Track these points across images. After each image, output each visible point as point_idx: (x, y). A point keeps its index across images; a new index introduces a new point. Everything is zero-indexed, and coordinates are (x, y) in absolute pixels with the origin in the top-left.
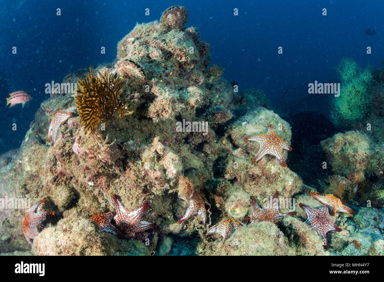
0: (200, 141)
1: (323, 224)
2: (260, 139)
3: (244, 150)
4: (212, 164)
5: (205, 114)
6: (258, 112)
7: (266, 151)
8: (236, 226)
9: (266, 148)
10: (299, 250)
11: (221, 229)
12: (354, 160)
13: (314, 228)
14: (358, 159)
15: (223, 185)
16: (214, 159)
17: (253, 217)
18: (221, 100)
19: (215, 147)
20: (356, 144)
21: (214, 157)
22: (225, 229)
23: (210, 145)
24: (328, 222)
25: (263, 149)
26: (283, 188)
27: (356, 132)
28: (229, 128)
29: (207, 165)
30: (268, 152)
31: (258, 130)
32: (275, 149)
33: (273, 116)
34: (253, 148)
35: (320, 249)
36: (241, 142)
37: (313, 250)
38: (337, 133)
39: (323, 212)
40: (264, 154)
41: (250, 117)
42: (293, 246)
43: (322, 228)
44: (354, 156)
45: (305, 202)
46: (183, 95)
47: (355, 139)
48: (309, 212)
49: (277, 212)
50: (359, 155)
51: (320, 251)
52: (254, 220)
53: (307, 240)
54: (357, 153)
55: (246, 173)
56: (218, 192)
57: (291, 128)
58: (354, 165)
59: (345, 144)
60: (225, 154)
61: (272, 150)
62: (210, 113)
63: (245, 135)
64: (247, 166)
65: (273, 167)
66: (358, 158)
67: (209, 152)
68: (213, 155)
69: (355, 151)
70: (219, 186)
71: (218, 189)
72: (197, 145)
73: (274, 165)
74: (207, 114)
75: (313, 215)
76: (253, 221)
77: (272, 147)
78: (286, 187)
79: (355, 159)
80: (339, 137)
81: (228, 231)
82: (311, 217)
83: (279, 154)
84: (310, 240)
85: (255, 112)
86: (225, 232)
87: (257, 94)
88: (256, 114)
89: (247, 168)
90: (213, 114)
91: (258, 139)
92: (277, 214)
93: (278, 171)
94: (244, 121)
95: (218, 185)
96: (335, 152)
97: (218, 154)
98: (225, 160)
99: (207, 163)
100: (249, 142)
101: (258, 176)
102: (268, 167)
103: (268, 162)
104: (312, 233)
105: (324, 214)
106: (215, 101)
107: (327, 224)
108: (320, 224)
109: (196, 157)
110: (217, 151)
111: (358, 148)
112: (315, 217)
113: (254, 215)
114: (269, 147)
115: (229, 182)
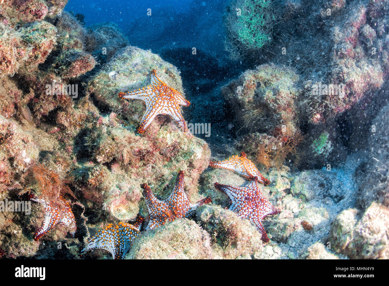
0: (51, 108)
1: (257, 206)
2: (145, 94)
3: (120, 114)
4: (72, 142)
5: (54, 65)
6: (130, 54)
7: (157, 111)
8: (129, 233)
9: (157, 105)
10: (227, 252)
11: (106, 242)
12: (277, 106)
13: (244, 216)
14: (283, 104)
15: (98, 173)
16: (75, 134)
17: (149, 215)
18: (74, 41)
19: (74, 116)
20: (274, 84)
21: (74, 132)
22: (113, 240)
23: (67, 113)
24: (262, 204)
25: (152, 109)
26: (188, 165)
27: (271, 65)
28: (89, 84)
29: (65, 144)
30: (160, 112)
31: (135, 82)
32: (170, 105)
33: (153, 57)
34: (133, 109)
35: (258, 245)
36: (113, 103)
37: (248, 248)
38: (244, 71)
39: (253, 190)
40: (154, 116)
41: (118, 62)
42: (217, 249)
43: (257, 214)
44: (275, 101)
45: (222, 180)
46: (27, 34)
47: (271, 75)
48: (234, 194)
49: (187, 201)
50: (282, 97)
51: (259, 248)
52: (152, 219)
53: (239, 237)
54: (279, 95)
55: (129, 150)
56: (90, 185)
57: (180, 72)
58: (278, 114)
59: (259, 85)
60: (91, 124)
61: (166, 108)
62: (62, 62)
63: (117, 91)
64: (130, 138)
65: (168, 135)
66: (282, 102)
67: (66, 124)
68: (73, 128)
69: (276, 92)
70: (92, 174)
71: (90, 180)
72: (47, 114)
73: (171, 133)
74: (57, 64)
75: (240, 197)
76: (151, 221)
77: (166, 103)
78: (193, 163)
79: (278, 104)
80: (248, 76)
81: (119, 243)
82: (237, 200)
83: (177, 113)
84: (243, 235)
85: (124, 54)
86: (113, 246)
87: (110, 31)
88: (127, 58)
89: (130, 143)
90: (68, 64)
91: (140, 95)
92: (187, 205)
93: (178, 141)
94: (111, 71)
95: (90, 173)
96: (247, 100)
97: (80, 125)
98: (93, 133)
99: (65, 141)
100: (126, 102)
101: (148, 152)
102: (161, 136)
103: (160, 128)
104: (244, 223)
105: (256, 192)
106: (65, 44)
107: (262, 207)
108: (253, 209)
109: (46, 134)
110: (78, 120)
111: (279, 87)
112: (243, 199)
113: (150, 212)
114: (162, 104)
115: (105, 168)
